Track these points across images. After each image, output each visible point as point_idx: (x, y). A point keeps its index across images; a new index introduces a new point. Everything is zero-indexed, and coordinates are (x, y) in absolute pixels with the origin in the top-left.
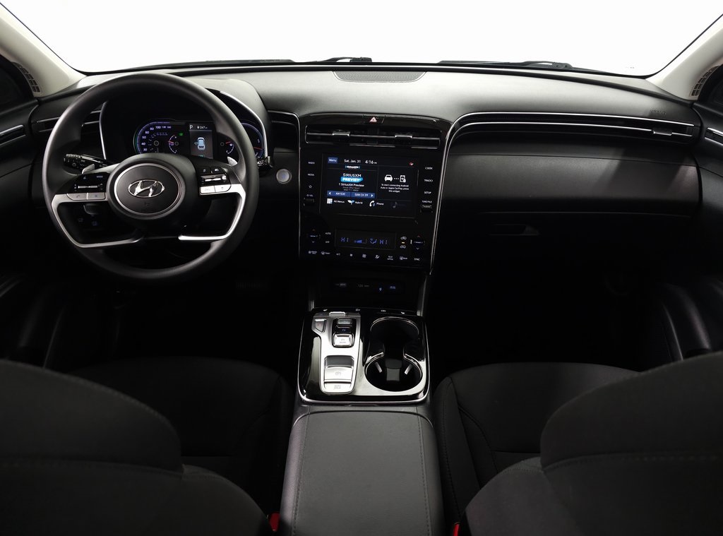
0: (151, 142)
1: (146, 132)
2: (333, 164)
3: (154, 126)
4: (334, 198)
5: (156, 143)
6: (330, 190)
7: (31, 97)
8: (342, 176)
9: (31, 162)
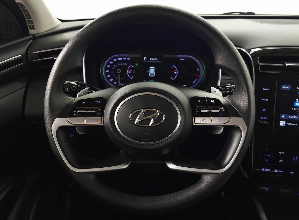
0: (113, 70)
1: (111, 63)
2: (286, 91)
3: (117, 58)
4: (287, 121)
5: (119, 71)
6: (283, 114)
7: (27, 34)
8: (295, 101)
9: (25, 86)
